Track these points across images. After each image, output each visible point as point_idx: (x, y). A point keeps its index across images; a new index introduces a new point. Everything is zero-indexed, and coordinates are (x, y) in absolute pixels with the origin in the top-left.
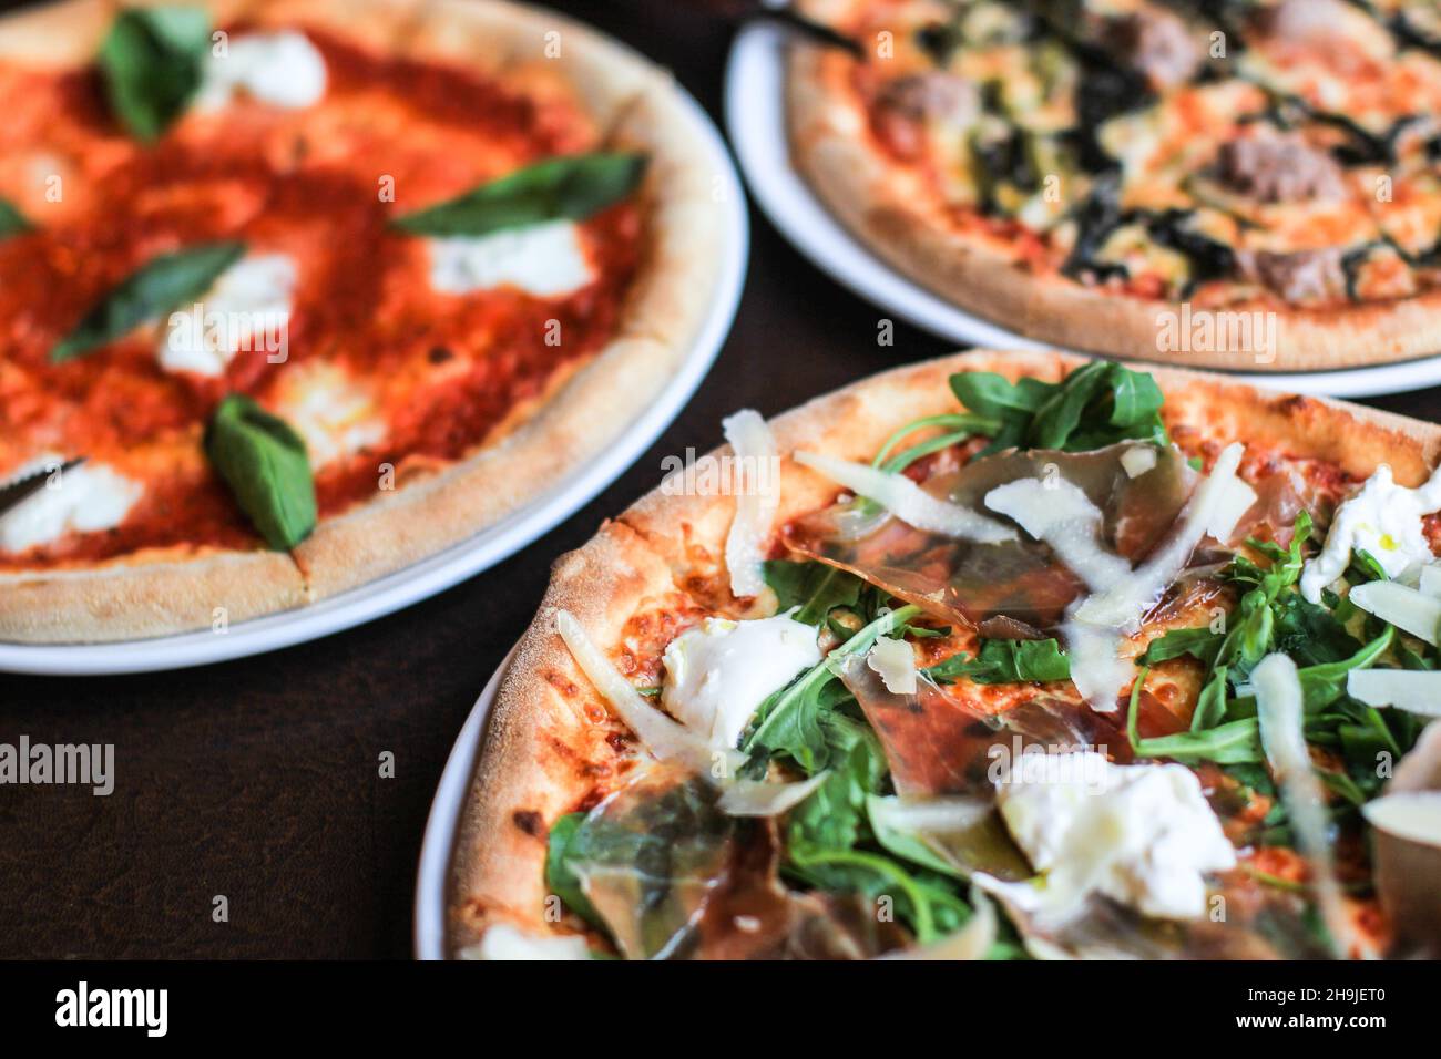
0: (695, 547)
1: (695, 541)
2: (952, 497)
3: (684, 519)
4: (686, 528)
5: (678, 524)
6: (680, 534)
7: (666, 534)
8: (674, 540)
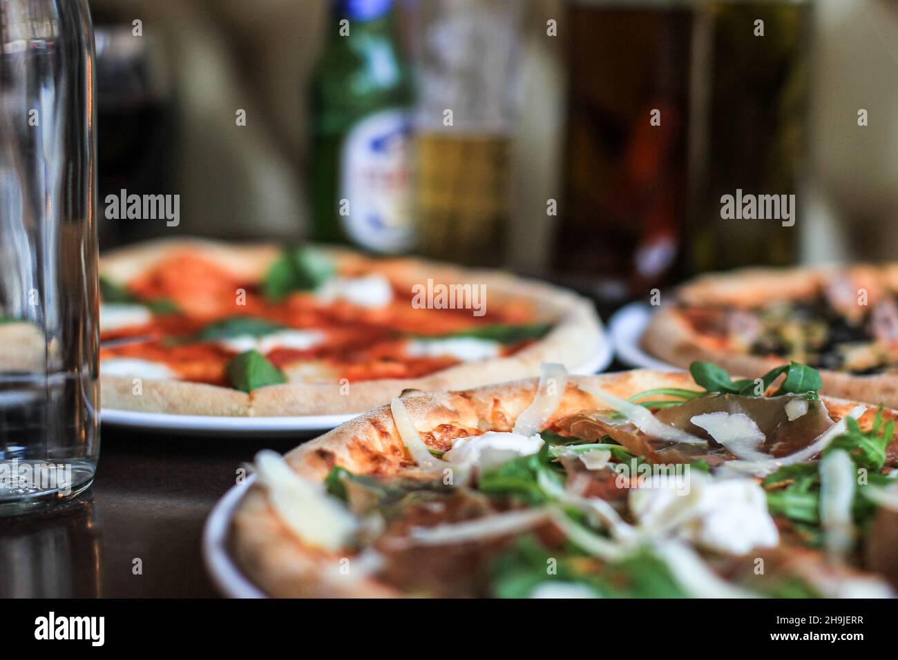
0: (499, 412)
1: (499, 409)
2: (673, 424)
3: (497, 397)
4: (496, 402)
5: (492, 398)
6: (491, 404)
7: (483, 401)
8: (486, 406)
